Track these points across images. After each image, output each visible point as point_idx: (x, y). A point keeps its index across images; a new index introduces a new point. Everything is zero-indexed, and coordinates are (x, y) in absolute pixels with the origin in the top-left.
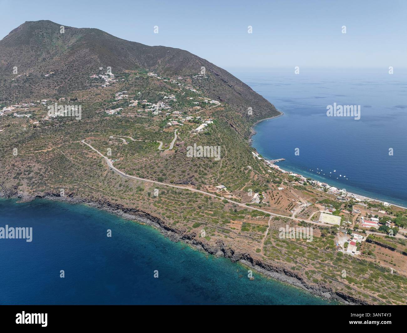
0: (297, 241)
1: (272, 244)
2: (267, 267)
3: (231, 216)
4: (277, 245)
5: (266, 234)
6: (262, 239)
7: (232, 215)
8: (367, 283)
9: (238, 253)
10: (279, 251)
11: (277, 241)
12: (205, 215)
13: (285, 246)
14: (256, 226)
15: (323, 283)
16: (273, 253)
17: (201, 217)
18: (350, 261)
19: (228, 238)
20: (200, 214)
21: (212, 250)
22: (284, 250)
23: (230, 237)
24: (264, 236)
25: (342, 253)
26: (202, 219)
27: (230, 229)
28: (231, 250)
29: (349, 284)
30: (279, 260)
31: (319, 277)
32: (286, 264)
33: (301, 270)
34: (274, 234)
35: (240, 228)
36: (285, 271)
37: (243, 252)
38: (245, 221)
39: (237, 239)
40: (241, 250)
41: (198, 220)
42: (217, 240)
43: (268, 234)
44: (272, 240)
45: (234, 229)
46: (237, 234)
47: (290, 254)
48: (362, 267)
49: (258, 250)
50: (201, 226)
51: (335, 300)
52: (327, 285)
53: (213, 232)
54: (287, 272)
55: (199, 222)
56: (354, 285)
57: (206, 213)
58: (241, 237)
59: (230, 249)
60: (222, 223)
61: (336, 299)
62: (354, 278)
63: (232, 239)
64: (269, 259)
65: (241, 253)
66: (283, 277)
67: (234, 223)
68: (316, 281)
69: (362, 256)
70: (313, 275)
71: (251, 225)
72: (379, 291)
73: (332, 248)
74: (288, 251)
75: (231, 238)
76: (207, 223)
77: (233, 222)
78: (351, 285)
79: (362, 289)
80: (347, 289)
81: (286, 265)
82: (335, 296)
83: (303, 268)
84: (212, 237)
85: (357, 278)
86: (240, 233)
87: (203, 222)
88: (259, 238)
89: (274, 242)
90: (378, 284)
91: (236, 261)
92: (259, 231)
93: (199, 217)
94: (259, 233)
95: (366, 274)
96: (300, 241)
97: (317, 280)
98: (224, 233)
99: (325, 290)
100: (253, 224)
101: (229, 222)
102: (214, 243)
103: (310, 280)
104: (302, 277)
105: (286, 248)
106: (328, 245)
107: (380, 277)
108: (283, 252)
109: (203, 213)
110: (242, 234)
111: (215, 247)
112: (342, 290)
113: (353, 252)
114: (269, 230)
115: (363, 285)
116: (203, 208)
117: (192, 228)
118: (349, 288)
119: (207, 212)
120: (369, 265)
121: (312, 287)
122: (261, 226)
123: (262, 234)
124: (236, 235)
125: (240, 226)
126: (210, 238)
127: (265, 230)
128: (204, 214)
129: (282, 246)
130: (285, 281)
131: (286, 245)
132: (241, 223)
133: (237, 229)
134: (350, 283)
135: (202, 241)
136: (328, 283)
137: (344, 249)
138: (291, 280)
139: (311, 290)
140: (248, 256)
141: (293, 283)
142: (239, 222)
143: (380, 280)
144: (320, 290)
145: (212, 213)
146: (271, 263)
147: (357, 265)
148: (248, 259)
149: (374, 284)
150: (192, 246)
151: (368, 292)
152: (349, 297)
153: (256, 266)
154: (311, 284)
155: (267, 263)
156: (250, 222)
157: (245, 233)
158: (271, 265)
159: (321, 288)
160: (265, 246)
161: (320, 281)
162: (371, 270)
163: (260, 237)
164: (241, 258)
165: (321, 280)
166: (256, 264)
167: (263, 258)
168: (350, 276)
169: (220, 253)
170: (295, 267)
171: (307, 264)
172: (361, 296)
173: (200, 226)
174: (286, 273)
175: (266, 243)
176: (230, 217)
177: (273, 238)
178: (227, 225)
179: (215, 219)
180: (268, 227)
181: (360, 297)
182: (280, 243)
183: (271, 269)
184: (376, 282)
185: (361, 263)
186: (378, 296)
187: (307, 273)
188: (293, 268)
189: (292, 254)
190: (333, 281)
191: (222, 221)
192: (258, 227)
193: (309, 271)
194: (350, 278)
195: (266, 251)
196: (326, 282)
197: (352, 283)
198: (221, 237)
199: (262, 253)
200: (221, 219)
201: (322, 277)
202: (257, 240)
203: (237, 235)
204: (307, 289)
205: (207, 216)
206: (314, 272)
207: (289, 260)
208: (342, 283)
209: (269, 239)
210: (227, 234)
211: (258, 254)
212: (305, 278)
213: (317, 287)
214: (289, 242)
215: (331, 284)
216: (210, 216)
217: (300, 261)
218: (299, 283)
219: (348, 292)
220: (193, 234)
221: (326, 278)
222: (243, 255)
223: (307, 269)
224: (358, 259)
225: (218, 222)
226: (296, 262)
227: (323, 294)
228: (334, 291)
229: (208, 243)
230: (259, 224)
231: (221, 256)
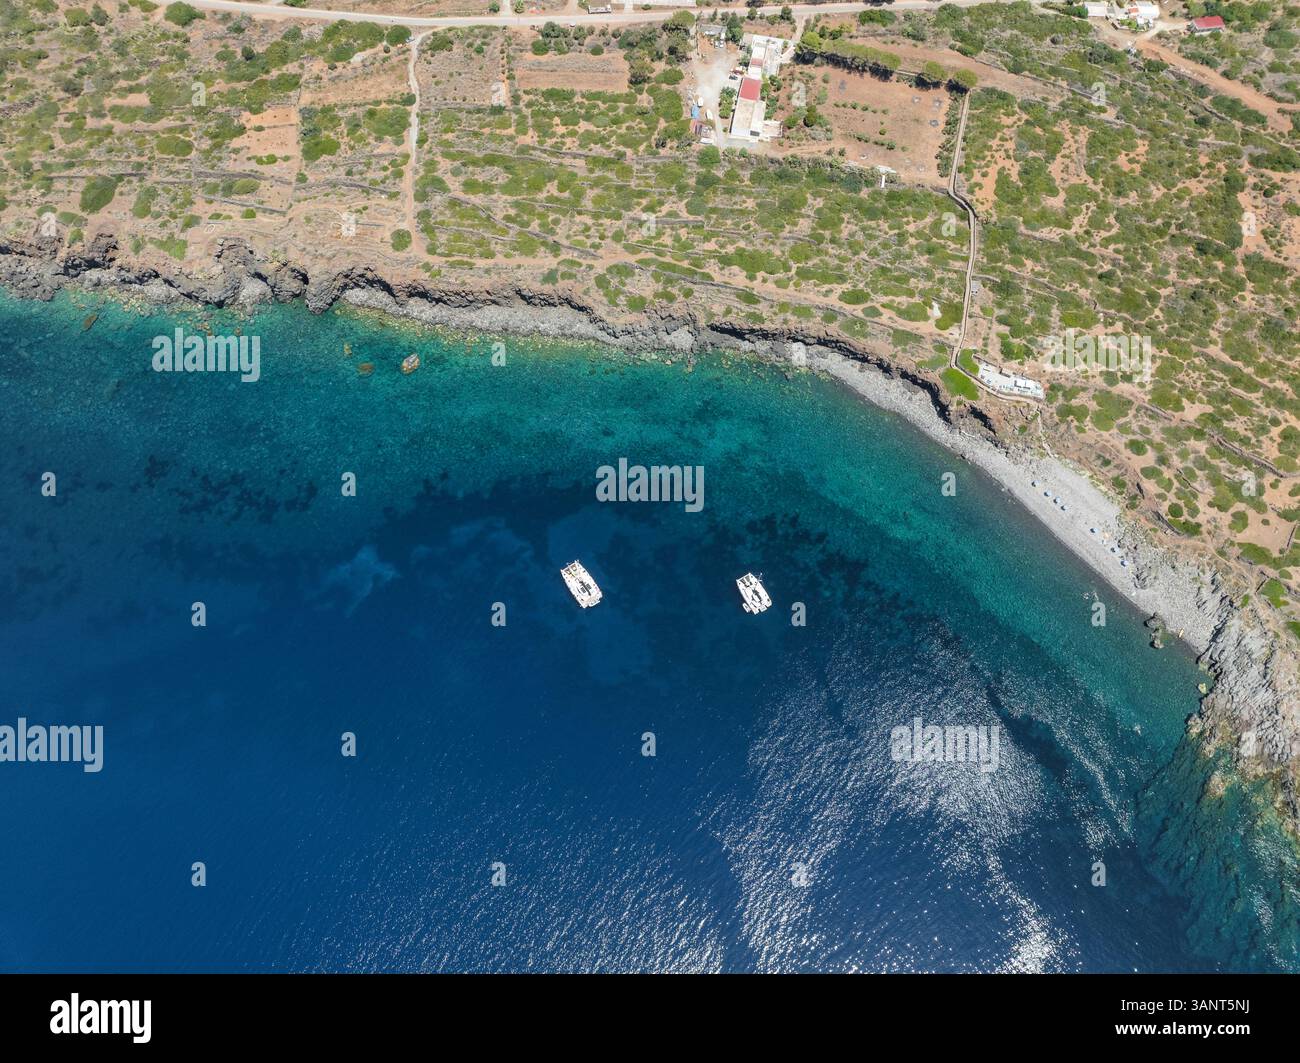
0: (541, 143)
1: (445, 190)
2: (452, 298)
3: (234, 91)
4: (470, 186)
5: (414, 145)
6: (399, 175)
7: (240, 86)
8: (807, 258)
9: (326, 277)
10: (484, 216)
11: (464, 165)
12: (119, 126)
13: (500, 181)
14: (360, 112)
15: (665, 302)
16: (459, 236)
17: (100, 140)
18: (746, 174)
19: (262, 219)
20: (91, 123)
21: (215, 295)
22: (502, 205)
23: (265, 211)
24: (407, 156)
25: (715, 149)
26: (110, 151)
27: (253, 166)
28: (293, 271)
29: (748, 281)
30: (490, 255)
31: (644, 285)
32: (519, 267)
33: (579, 276)
34: (446, 131)
35: (295, 150)
36: (524, 293)
37: (345, 267)
38: (306, 98)
39: (302, 209)
40: (329, 259)
41: (94, 163)
42: (214, 241)
43: (421, 142)
44: (444, 165)
45: (272, 160)
46: (290, 183)
47: (525, 218)
48: (787, 189)
49: (401, 240)
50: (121, 194)
51: (710, 349)
52: (678, 308)
53: (183, 205)
54: (531, 298)
55: (104, 171)
56: (764, 281)
57: (116, 111)
58: (313, 192)
59: (285, 265)
60: (206, 144)
61: (712, 345)
62: (763, 250)
63: (277, 220)
64: (452, 265)
65: (336, 271)
66: (521, 316)
67: (260, 129)
68: (638, 304)
69: (786, 143)
70: (624, 285)
71: (340, 114)
72: (842, 279)
73: (678, 136)
74: (516, 204)
75: (272, 211)
76: (140, 165)
77: (255, 120)
78: (757, 286)
79: (791, 287)
80: (742, 306)
81: (521, 272)
82: (709, 336)
83: (584, 262)
84: (191, 234)
85: (773, 243)
86: (302, 178)
87: (120, 170)
88: (386, 178)
89: (455, 173)
90: (840, 246)
91: (331, 305)
92: (379, 139)
93: (91, 146)
94: (383, 148)
95: (803, 216)
96: (553, 135)
97: (642, 299)
98: (235, 197)
99: (673, 324)
100: (344, 107)
101: (242, 130)
102: (210, 261)
103: (617, 305)
104: (587, 301)
105: (505, 189)
106: (662, 124)
107: (846, 216)
108: (499, 216)
109: (104, 116)
110: (311, 179)
111: (220, 280)
112: (728, 311)
113: (754, 133)
114: (422, 117)
115: (794, 271)
116: (88, 86)
117: (84, 214)
118: (749, 298)
119: (119, 102)
120: (811, 174)
121: (630, 329)
122: (384, 105)
123: (399, 150)
124: (289, 190)
125: (293, 135)
126: (185, 244)
127: (405, 125)
128: (107, 121)
129: (487, 188)
130: (530, 334)
131: (503, 178)
132: (296, 118)
133: (286, 159)
134: (752, 278)
135: (155, 268)
136: (681, 298)
137: (720, 124)
138: (553, 320)
139: (626, 340)
140: (369, 275)
141: (562, 328)
142: (280, 112)
143: (845, 230)
144: (655, 330)
145: (142, 99)
146: (464, 283)
147: (771, 188)
148: (371, 283)
149: (827, 253)
150: (124, 296)
151: (811, 295)
152: (752, 331)
153: (412, 301)
154: (622, 319)
155: (449, 283)
156: (332, 99)
157: (324, 170)
158: (467, 289)
159: (660, 324)
160: (421, 207)
161: (652, 302)
162: (816, 195)
163: (391, 169)
164: (345, 287)
165: (656, 295)
166: (411, 295)
167: (427, 267)
168: (750, 248)
169: (252, 289)
170: (557, 270)
171: (597, 240)
172: (789, 316)
173: (117, 191)
174: (528, 300)
175: (421, 196)
176: (232, 98)
177: (446, 155)
178: (236, 151)
179: (170, 130)
180: (409, 100)
181: (785, 321)
182: (479, 170)
183: (471, 302)
184: (833, 241)
185: (782, 176)
186: (841, 299)
187: (601, 282)
188: (550, 277)
189: (532, 212)
190: (695, 287)
191: (206, 133)
192: (371, 114)
193: (609, 270)
194: (752, 257)
195: (428, 230)
196: (671, 298)
197: (760, 275)
198: (228, 223)
199: (417, 249)
200: (197, 124)
201: (658, 281)
202: (381, 187)
203: (296, 189)
204: (612, 340)
205: (127, 127)
206: (623, 271)
207: (526, 247)
208: (726, 285)
209: (431, 165)
210: (251, 200)
211: (401, 255)
212: (596, 300)
213: (646, 324)
214: (513, 155)
215: (689, 301)
216: (140, 124)
217: (568, 237)
218: (583, 325)
219: (750, 316)
220: (104, 241)
221: (669, 281)
222: (347, 276)
223: (600, 267)
224: (772, 161)
225: (189, 146)
226: (555, 248)
227: (668, 340)
228: (702, 322)
229: (186, 271)
230: (371, 97)
231: (262, 301)
